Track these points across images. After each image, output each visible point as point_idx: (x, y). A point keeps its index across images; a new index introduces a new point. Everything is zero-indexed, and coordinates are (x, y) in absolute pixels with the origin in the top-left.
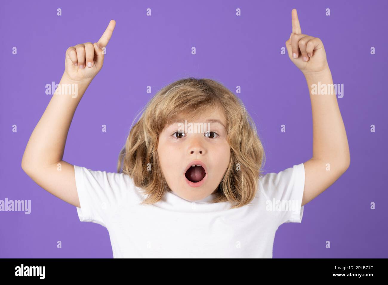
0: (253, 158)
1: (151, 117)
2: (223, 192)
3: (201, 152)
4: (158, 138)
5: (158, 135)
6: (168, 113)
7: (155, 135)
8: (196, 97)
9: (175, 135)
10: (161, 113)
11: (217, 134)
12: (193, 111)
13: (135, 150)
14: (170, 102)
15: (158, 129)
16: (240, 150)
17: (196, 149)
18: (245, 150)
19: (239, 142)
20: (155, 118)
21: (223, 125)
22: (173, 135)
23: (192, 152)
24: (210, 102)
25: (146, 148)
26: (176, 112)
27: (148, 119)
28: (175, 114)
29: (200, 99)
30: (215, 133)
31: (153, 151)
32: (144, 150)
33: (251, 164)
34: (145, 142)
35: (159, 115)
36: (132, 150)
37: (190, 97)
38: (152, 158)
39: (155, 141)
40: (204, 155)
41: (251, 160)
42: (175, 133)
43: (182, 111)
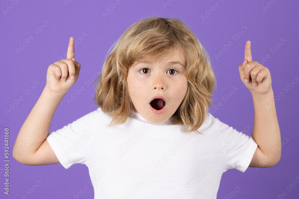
0: (206, 87)
1: (123, 55)
2: (180, 117)
3: (162, 89)
4: (128, 72)
5: (128, 68)
6: (136, 54)
7: (125, 69)
8: (161, 43)
9: (142, 71)
10: (131, 53)
11: (177, 72)
12: (158, 54)
13: (109, 78)
14: (139, 45)
15: (128, 65)
16: (196, 82)
17: (158, 86)
18: (200, 81)
19: (195, 75)
20: (126, 57)
21: (182, 65)
22: (140, 71)
23: (155, 88)
24: (173, 47)
25: (118, 77)
26: (143, 54)
27: (120, 56)
28: (143, 55)
29: (163, 44)
30: (175, 70)
31: (123, 81)
32: (116, 79)
33: (205, 93)
34: (117, 72)
35: (129, 54)
36: (107, 78)
37: (156, 43)
38: (122, 86)
39: (125, 73)
40: (164, 90)
41: (205, 89)
42: (142, 69)
43: (148, 54)
